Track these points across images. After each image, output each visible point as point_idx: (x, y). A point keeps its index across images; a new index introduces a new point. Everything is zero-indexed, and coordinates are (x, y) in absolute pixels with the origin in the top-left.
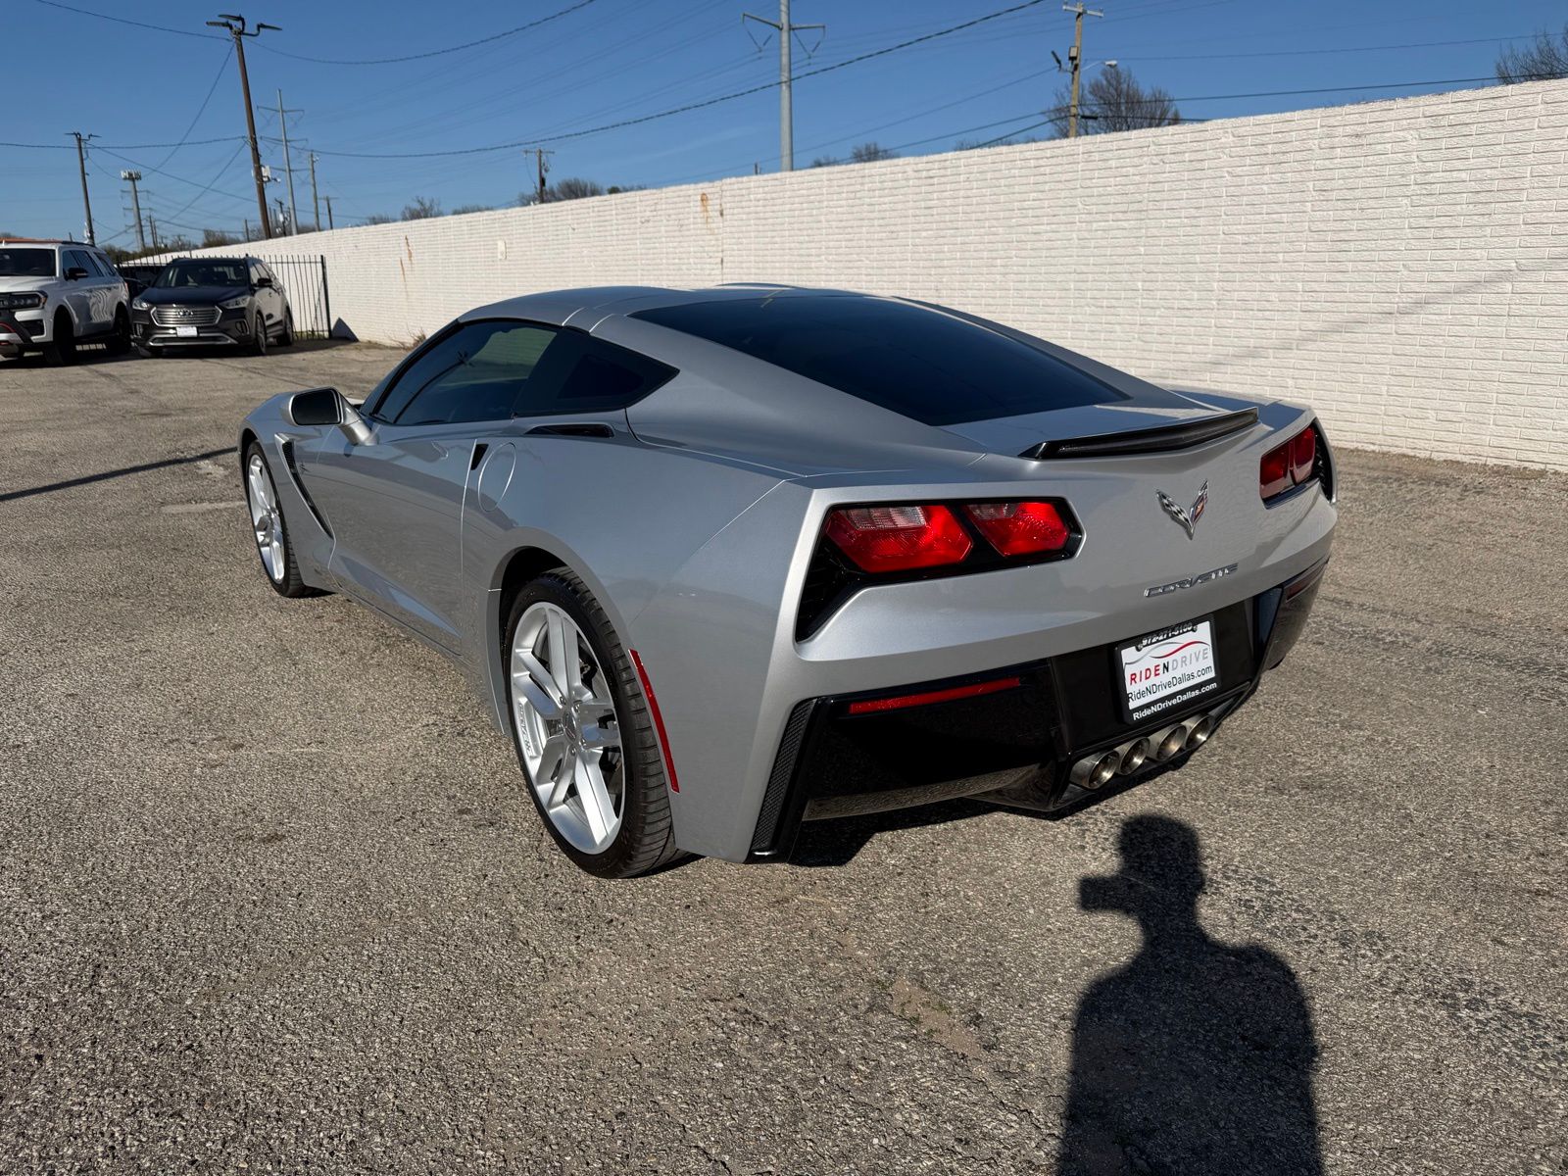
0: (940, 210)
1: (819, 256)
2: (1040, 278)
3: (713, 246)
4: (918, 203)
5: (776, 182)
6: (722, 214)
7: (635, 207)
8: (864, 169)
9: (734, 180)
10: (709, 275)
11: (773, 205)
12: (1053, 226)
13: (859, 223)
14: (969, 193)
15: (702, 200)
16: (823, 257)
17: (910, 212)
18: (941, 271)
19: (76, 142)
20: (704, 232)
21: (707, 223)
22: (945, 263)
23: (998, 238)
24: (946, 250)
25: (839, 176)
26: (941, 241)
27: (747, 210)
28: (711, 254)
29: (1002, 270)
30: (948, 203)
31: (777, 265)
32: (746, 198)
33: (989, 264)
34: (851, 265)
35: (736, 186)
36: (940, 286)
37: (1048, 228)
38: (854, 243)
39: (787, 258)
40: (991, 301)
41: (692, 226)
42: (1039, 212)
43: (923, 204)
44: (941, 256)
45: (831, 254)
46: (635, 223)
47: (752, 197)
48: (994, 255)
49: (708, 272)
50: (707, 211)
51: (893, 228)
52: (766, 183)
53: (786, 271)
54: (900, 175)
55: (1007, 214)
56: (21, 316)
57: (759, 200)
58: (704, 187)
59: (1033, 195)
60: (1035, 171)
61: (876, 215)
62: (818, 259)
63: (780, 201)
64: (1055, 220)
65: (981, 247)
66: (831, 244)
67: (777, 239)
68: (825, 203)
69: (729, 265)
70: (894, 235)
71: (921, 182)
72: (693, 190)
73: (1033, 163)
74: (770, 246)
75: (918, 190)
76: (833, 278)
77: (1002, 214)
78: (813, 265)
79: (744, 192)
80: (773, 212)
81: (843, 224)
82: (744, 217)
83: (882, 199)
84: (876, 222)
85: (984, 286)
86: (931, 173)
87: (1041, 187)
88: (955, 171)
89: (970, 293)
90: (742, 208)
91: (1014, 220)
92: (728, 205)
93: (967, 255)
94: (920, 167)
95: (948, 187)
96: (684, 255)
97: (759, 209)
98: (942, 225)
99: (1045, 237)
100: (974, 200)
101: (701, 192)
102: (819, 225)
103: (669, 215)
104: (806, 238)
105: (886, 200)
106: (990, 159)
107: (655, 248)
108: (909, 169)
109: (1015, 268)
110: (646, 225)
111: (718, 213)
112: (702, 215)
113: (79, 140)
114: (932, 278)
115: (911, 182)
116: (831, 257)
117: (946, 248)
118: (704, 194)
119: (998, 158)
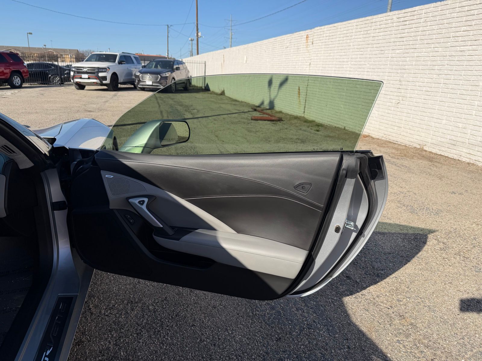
0: (407, 39)
1: (347, 62)
2: (461, 78)
3: (308, 57)
4: (397, 35)
5: (335, 28)
6: (313, 44)
7: (284, 42)
8: (373, 19)
9: (319, 28)
10: (305, 70)
11: (332, 39)
12: (474, 47)
13: (367, 46)
14: (425, 29)
15: (307, 37)
16: (349, 63)
17: (392, 40)
18: (403, 71)
19: (167, 27)
20: (305, 51)
21: (307, 47)
22: (407, 67)
23: (438, 54)
24: (408, 60)
25: (361, 23)
26: (406, 55)
27: (322, 41)
28: (307, 61)
29: (438, 72)
30: (413, 34)
31: (330, 66)
32: (322, 36)
33: (431, 69)
34: (361, 67)
35: (319, 31)
36: (402, 79)
37: (470, 48)
38: (363, 56)
39: (334, 63)
40: (429, 89)
41: (302, 49)
42: (466, 38)
43: (399, 36)
44: (405, 63)
45: (353, 61)
46: (284, 48)
47: (324, 35)
48: (434, 63)
49: (304, 69)
50: (307, 42)
51: (383, 49)
52: (331, 29)
53: (334, 69)
54: (390, 21)
55: (446, 40)
56: (101, 75)
57: (327, 37)
58: (308, 32)
59: (463, 28)
60: (468, 13)
61: (375, 42)
62: (346, 63)
63: (335, 37)
64: (475, 43)
65: (427, 59)
66: (353, 56)
67: (332, 54)
68: (353, 37)
69: (312, 66)
70: (383, 52)
71: (400, 24)
72: (303, 33)
73: (466, 8)
74: (328, 57)
75: (397, 28)
76: (352, 73)
77: (442, 40)
78: (344, 66)
79: (322, 33)
80: (332, 42)
81: (360, 47)
82: (320, 44)
83: (379, 34)
84: (375, 46)
85: (426, 80)
86: (406, 19)
87: (469, 23)
88: (418, 16)
89: (417, 84)
90: (320, 40)
91: (449, 43)
92: (315, 39)
93: (419, 63)
94: (400, 16)
95: (414, 26)
96: (298, 61)
97: (326, 41)
98: (408, 47)
99: (467, 53)
100: (427, 33)
101: (307, 34)
102: (349, 47)
103: (295, 44)
104: (343, 54)
105: (381, 34)
106: (440, 8)
107: (289, 58)
108: (394, 17)
109: (446, 71)
110: (287, 49)
111: (311, 43)
112: (305, 44)
113: (168, 27)
114: (398, 75)
115: (395, 24)
116: (352, 63)
117: (408, 59)
118: (307, 35)
119: (445, 7)
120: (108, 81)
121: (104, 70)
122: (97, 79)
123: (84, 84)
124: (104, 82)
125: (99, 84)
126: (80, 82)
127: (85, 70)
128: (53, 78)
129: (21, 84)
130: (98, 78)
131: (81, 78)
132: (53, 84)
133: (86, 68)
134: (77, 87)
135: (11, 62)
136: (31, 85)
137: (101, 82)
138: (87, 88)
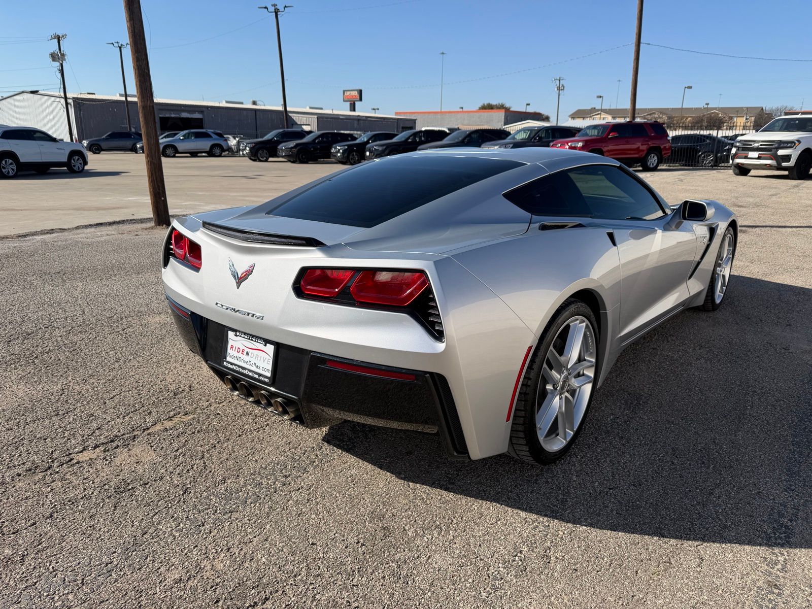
56: (781, 152)
120: (792, 163)
121: (789, 145)
122: (773, 160)
123: (750, 167)
124: (784, 164)
125: (775, 167)
126: (743, 164)
127: (756, 145)
128: (704, 157)
129: (657, 165)
130: (775, 157)
131: (746, 157)
132: (702, 166)
133: (758, 142)
134: (737, 171)
135: (653, 135)
136: (670, 166)
137: (779, 164)
138: (753, 173)
